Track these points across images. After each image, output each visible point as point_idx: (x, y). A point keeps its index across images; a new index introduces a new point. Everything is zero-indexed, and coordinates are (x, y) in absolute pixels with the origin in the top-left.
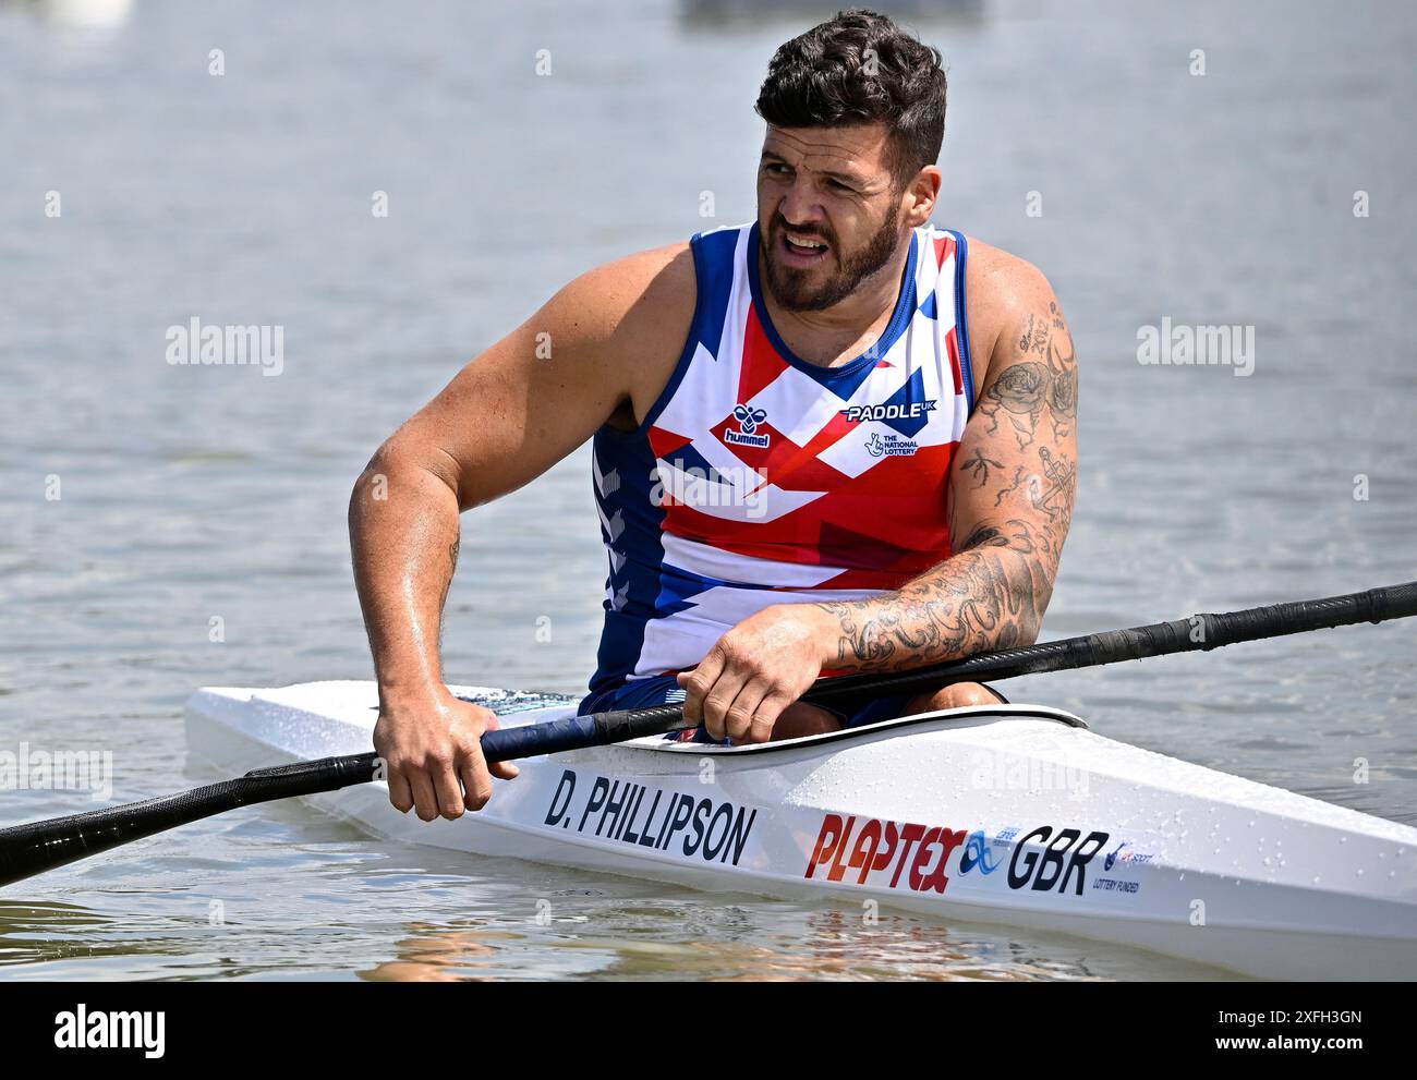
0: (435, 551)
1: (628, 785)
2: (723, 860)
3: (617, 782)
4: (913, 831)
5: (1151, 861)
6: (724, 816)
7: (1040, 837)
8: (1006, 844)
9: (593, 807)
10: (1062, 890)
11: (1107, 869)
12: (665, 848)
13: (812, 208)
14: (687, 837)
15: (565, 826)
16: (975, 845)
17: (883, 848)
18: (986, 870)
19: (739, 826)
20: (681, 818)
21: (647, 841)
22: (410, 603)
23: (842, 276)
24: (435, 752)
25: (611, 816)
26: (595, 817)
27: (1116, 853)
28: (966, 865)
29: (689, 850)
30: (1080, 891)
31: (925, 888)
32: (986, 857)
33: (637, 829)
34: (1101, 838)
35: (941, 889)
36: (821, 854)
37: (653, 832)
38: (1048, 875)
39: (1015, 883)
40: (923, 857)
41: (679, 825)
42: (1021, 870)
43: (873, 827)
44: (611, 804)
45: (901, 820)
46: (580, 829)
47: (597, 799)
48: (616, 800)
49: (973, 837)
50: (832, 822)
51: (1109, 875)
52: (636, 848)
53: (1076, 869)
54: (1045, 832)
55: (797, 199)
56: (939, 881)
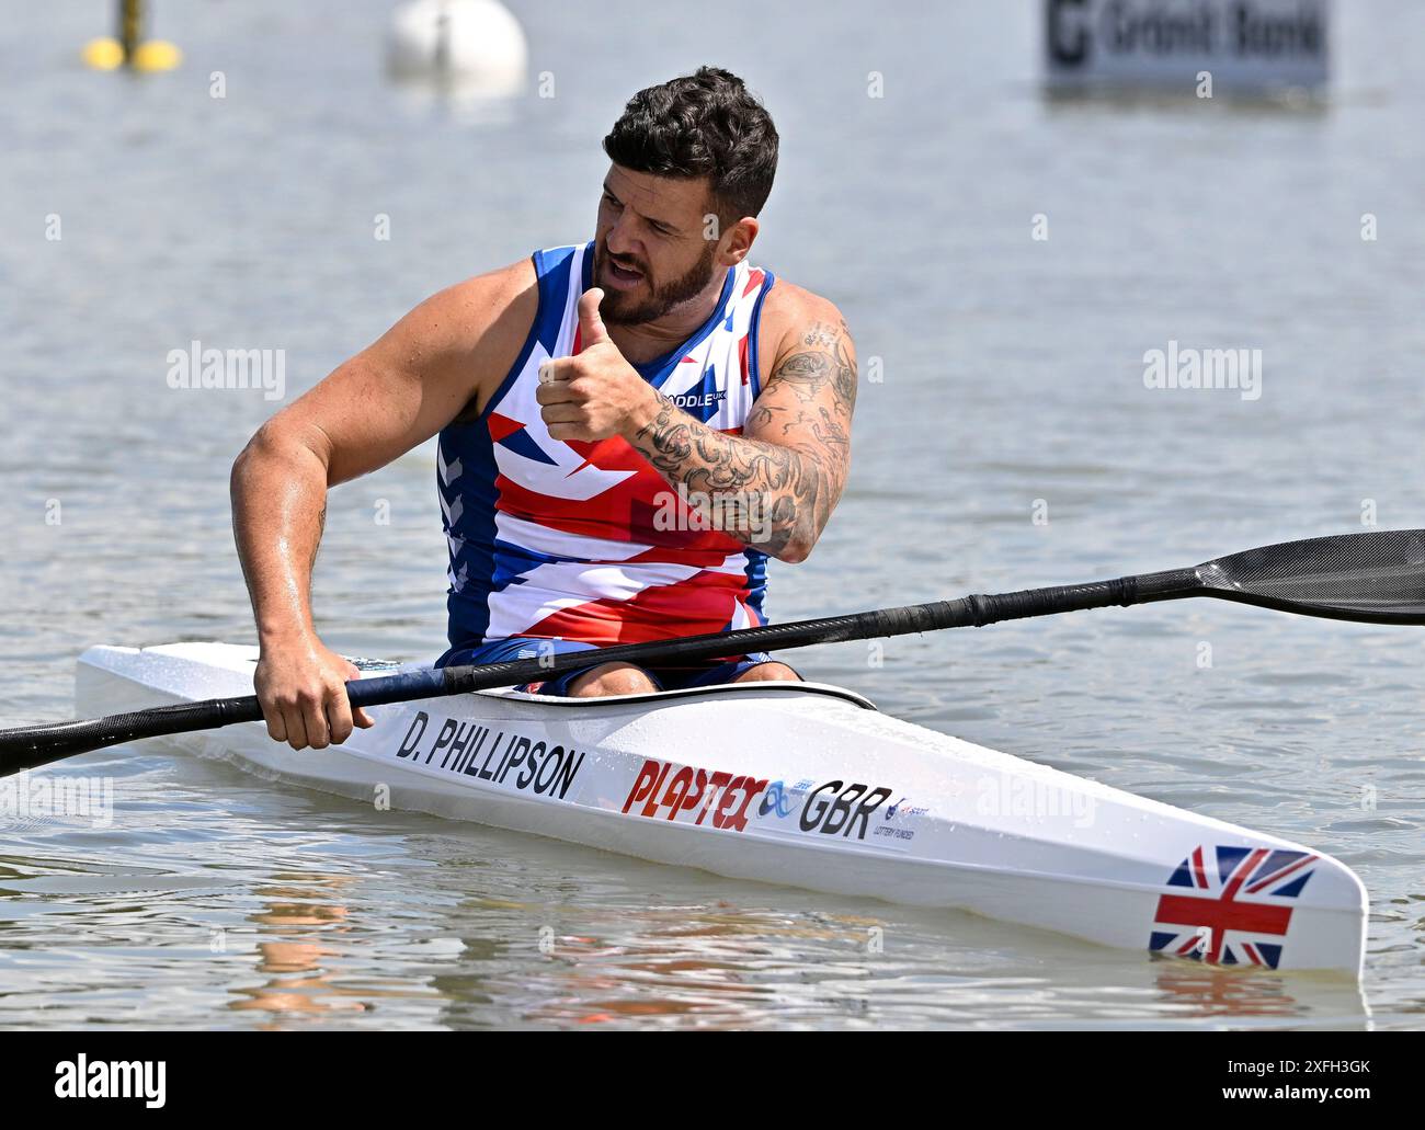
0: (306, 517)
1: (474, 727)
2: (551, 795)
3: (464, 724)
4: (721, 778)
5: (927, 814)
6: (556, 757)
7: (832, 789)
8: (801, 793)
9: (440, 744)
10: (846, 834)
11: (887, 818)
12: (501, 781)
13: (632, 241)
14: (522, 773)
15: (415, 759)
16: (774, 793)
17: (693, 791)
18: (782, 814)
19: (568, 767)
20: (518, 757)
21: (485, 775)
22: (286, 563)
23: (655, 300)
24: (307, 691)
25: (456, 752)
26: (441, 753)
27: (897, 805)
28: (764, 809)
29: (521, 784)
30: (862, 836)
31: (727, 826)
32: (783, 803)
33: (478, 764)
34: (885, 793)
35: (740, 828)
36: (636, 794)
37: (492, 768)
38: (835, 821)
39: (806, 825)
40: (727, 801)
41: (515, 763)
42: (812, 816)
43: (686, 773)
44: (456, 741)
45: (711, 769)
46: (427, 762)
47: (444, 738)
48: (462, 739)
49: (773, 786)
50: (651, 767)
51: (890, 824)
52: (476, 780)
53: (860, 817)
54: (837, 785)
55: (619, 233)
56: (739, 821)
